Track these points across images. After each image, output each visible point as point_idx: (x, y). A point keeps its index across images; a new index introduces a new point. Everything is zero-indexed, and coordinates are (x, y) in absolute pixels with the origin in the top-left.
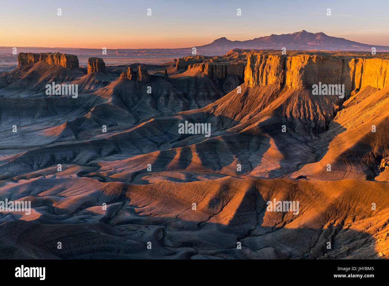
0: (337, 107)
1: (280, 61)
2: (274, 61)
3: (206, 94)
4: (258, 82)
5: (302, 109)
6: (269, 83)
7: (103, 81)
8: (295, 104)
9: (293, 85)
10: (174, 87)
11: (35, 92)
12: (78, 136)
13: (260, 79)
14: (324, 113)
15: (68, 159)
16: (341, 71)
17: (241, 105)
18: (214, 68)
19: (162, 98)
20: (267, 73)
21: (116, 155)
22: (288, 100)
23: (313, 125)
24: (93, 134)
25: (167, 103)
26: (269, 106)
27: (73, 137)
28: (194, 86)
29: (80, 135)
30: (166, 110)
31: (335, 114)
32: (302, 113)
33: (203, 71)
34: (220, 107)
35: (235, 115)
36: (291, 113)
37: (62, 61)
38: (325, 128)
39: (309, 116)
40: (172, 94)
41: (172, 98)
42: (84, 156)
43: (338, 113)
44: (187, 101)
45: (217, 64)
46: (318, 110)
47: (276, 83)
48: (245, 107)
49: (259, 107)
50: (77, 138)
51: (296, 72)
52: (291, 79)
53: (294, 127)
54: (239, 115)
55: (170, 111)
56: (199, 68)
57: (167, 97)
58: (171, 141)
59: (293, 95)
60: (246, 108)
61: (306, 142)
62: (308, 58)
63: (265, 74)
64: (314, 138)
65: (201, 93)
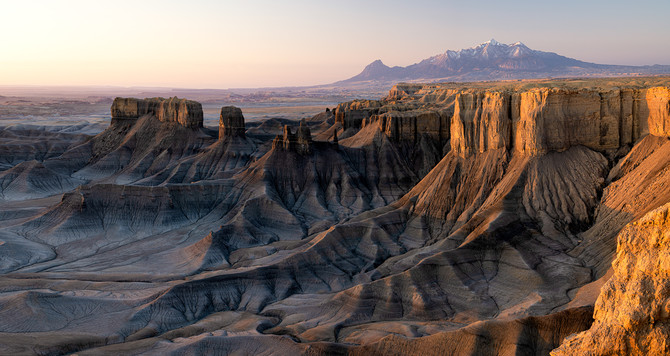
0: (602, 180)
1: (504, 101)
2: (494, 102)
3: (391, 176)
4: (473, 146)
5: (546, 192)
6: (489, 148)
7: (242, 153)
8: (534, 185)
9: (527, 147)
10: (348, 162)
11: (141, 176)
12: (232, 261)
13: (475, 141)
14: (582, 195)
15: (232, 302)
16: (598, 113)
17: (452, 193)
18: (399, 122)
19: (333, 186)
20: (485, 127)
21: (296, 295)
22: (523, 179)
23: (568, 219)
24: (251, 256)
25: (339, 195)
26: (494, 192)
27: (225, 262)
28: (373, 160)
29: (234, 258)
30: (342, 210)
31: (600, 193)
32: (548, 200)
33: (384, 130)
34: (421, 201)
35: (446, 214)
36: (530, 201)
37: (181, 115)
38: (588, 220)
39: (560, 204)
40: (346, 178)
41: (346, 185)
42: (254, 296)
43: (605, 191)
44: (368, 192)
45: (403, 116)
46: (572, 190)
47: (500, 146)
48: (458, 196)
49: (480, 194)
50: (231, 265)
51: (530, 122)
52: (523, 136)
53: (540, 228)
54: (451, 213)
55: (347, 211)
56: (377, 125)
57: (339, 183)
58: (365, 268)
59: (529, 166)
60: (461, 197)
61: (565, 250)
62: (546, 93)
63: (482, 129)
64: (575, 241)
65: (384, 176)
